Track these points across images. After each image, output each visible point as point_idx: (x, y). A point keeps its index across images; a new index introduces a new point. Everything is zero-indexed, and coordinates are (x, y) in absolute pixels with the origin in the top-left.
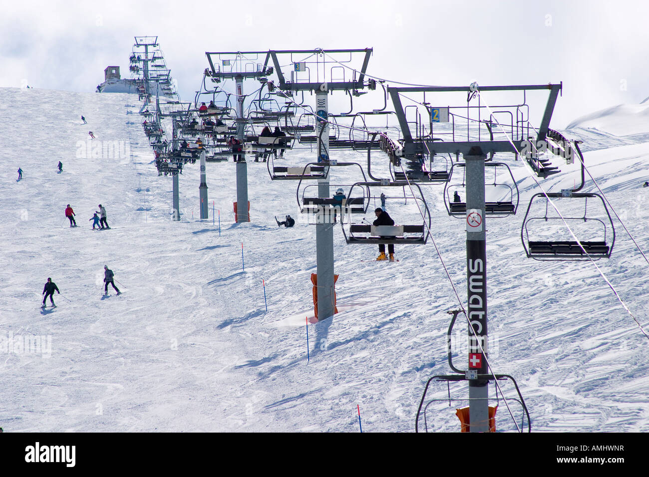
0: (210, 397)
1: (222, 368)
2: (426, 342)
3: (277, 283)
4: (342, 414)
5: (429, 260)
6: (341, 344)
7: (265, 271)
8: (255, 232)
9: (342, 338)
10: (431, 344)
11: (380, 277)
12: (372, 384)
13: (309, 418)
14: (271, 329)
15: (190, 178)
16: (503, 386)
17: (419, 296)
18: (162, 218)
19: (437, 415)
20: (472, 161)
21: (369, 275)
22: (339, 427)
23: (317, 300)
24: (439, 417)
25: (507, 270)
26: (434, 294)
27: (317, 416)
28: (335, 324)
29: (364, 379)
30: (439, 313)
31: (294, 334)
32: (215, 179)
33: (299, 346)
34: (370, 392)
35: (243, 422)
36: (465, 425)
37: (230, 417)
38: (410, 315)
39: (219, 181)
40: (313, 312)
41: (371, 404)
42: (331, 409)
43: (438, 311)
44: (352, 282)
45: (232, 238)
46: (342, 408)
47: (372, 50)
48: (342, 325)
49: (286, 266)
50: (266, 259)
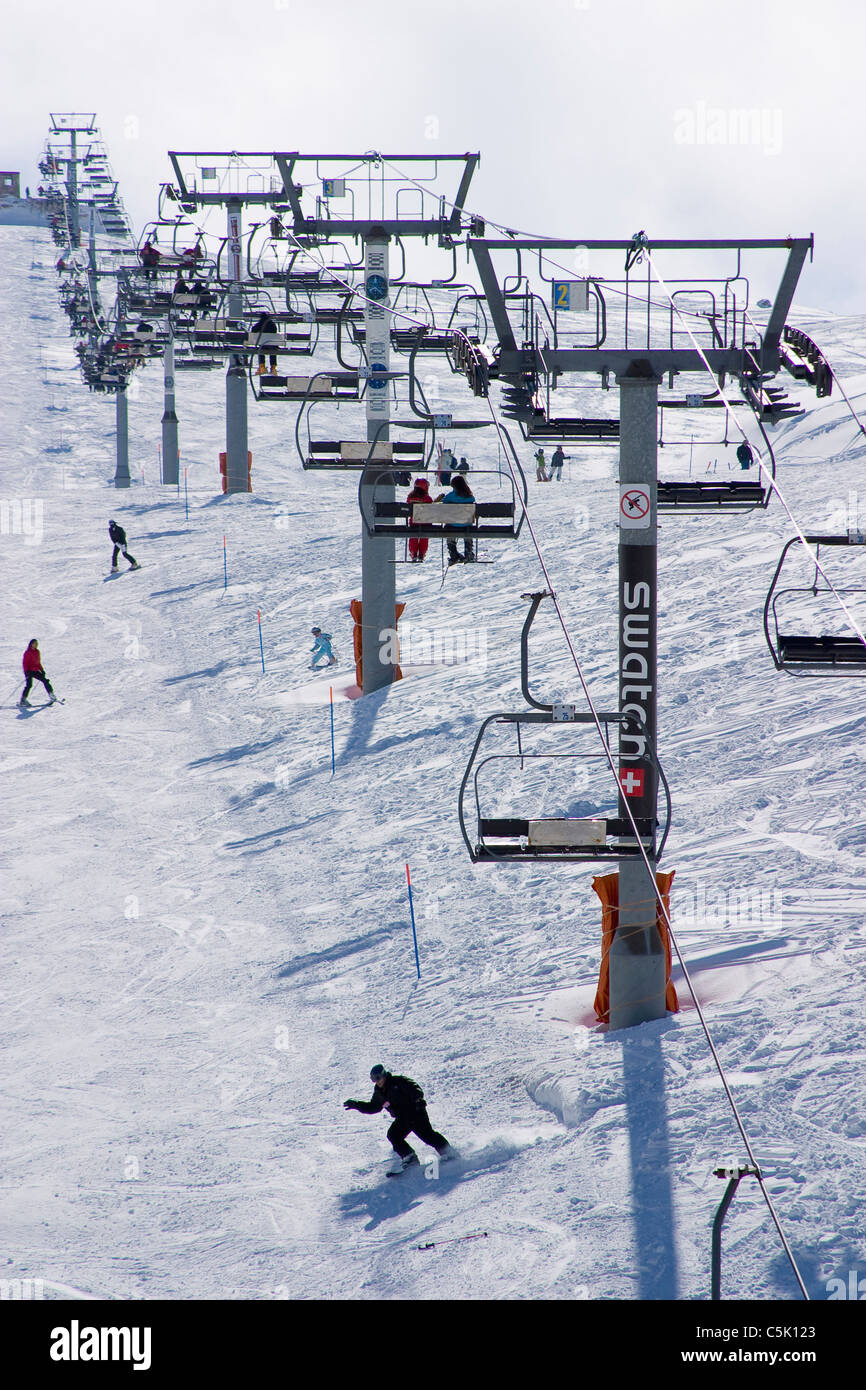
0: (135, 841)
1: (165, 784)
2: (563, 740)
3: (289, 617)
4: (386, 882)
5: (589, 577)
6: (400, 741)
7: (269, 593)
8: (256, 513)
9: (404, 730)
10: (573, 745)
11: (491, 609)
12: (451, 822)
13: (321, 888)
14: (269, 709)
15: (153, 399)
16: (701, 831)
17: (561, 648)
18: (96, 479)
19: (569, 887)
20: (632, 389)
21: (470, 604)
22: (377, 906)
23: (360, 653)
24: (570, 891)
25: (737, 598)
26: (589, 646)
27: (336, 884)
28: (393, 701)
29: (435, 813)
30: (595, 682)
31: (311, 721)
32: (203, 404)
33: (319, 744)
34: (444, 837)
35: (192, 893)
36: (609, 909)
37: (169, 882)
38: (538, 687)
39: (211, 407)
40: (353, 676)
41: (444, 863)
42: (366, 871)
43: (594, 679)
44: (436, 617)
45: (211, 524)
46: (387, 869)
47: (477, 157)
48: (407, 702)
49: (310, 583)
50: (272, 568)
